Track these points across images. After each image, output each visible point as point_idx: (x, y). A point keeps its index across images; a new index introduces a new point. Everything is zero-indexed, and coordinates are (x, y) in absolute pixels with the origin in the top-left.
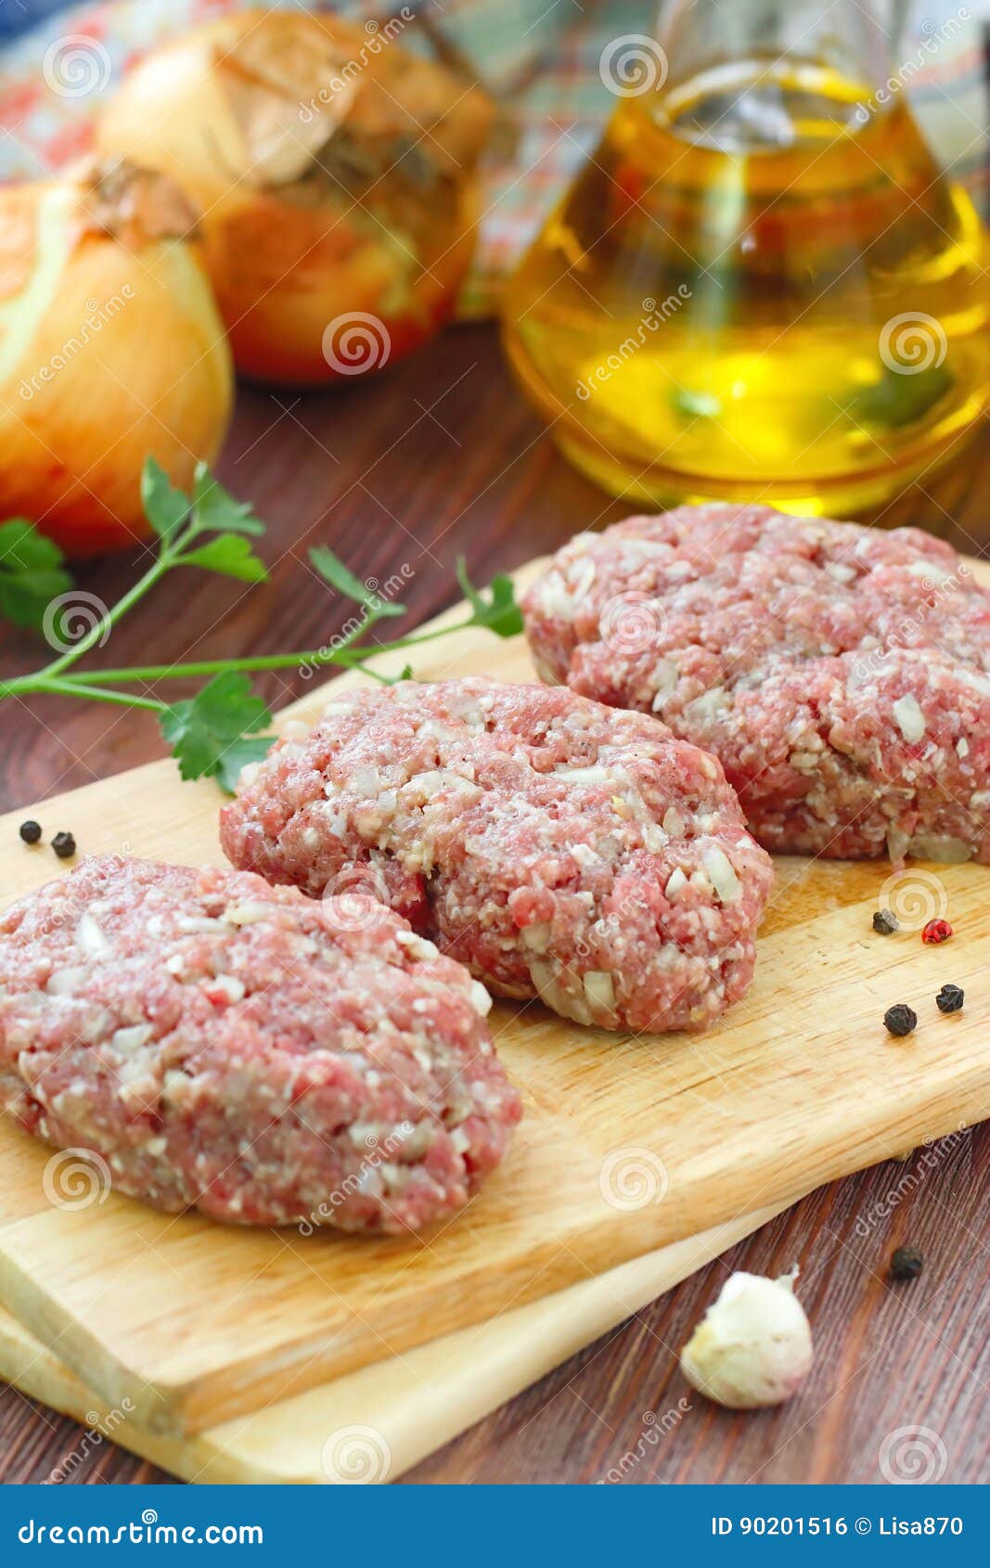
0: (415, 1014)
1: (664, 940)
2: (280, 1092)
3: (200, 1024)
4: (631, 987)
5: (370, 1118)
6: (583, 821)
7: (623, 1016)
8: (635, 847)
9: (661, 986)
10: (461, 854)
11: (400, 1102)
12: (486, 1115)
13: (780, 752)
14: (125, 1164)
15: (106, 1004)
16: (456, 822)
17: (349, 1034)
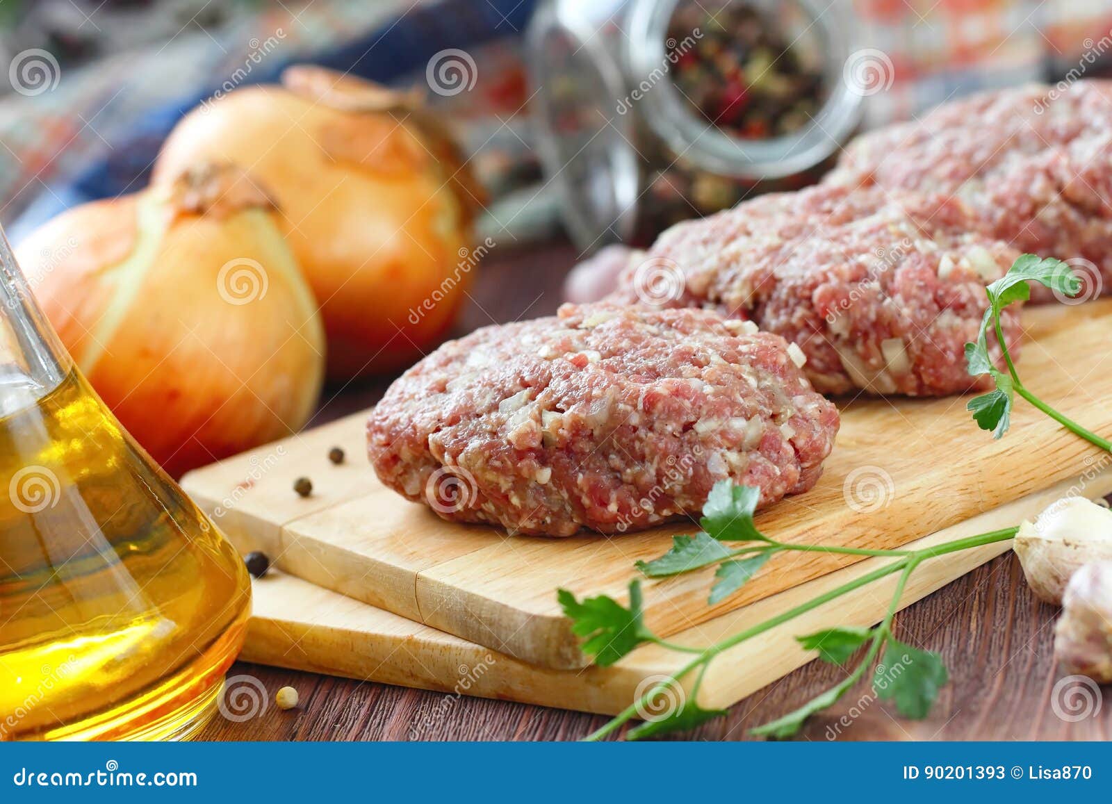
0: (740, 353)
1: (942, 308)
2: (635, 406)
3: (567, 377)
4: (920, 346)
5: (709, 416)
6: (866, 243)
7: (919, 377)
8: (909, 253)
9: (944, 341)
10: (773, 281)
11: (733, 404)
12: (808, 417)
13: (1025, 208)
14: (522, 498)
15: (492, 385)
16: (766, 261)
17: (687, 368)
